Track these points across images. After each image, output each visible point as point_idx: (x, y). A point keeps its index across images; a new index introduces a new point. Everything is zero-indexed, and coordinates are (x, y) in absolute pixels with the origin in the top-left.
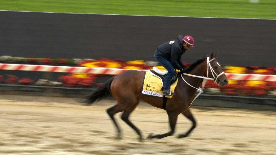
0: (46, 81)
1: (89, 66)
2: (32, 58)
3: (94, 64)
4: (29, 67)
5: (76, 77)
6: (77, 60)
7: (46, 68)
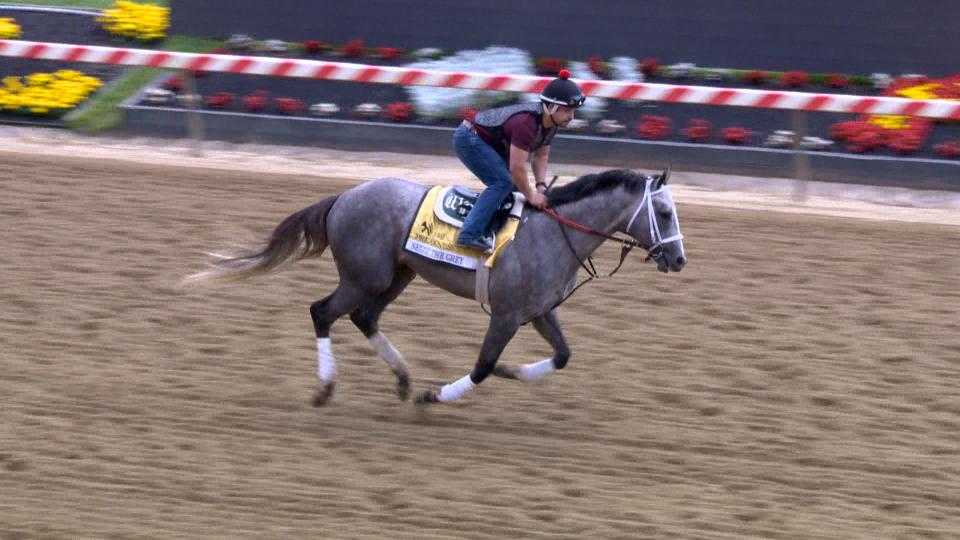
0: (789, 136)
1: (916, 94)
2: (755, 71)
3: (927, 88)
4: (747, 97)
5: (877, 125)
6: (882, 78)
7: (794, 100)
